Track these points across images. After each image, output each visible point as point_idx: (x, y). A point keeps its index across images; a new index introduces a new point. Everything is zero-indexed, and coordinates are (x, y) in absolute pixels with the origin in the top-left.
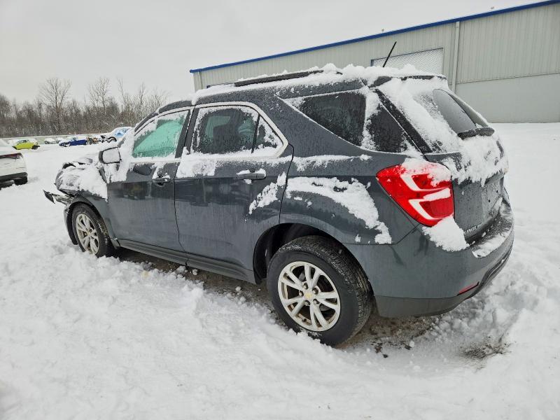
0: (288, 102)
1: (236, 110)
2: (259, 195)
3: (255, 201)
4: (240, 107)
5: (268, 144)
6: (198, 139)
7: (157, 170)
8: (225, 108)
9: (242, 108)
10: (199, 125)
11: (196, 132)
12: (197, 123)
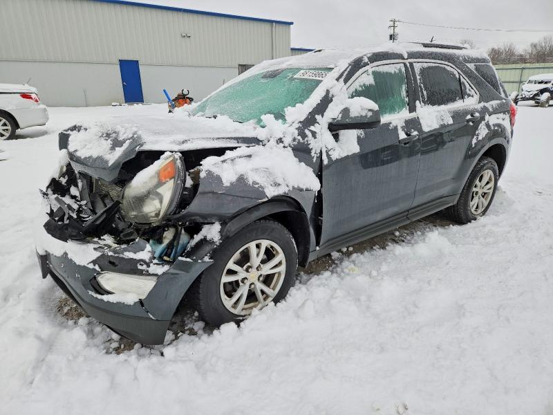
0: (468, 65)
1: (441, 68)
2: (477, 132)
3: (475, 137)
4: (444, 66)
5: (469, 95)
6: (425, 93)
7: (399, 128)
8: (434, 65)
9: (446, 67)
10: (420, 79)
11: (420, 87)
12: (418, 77)
